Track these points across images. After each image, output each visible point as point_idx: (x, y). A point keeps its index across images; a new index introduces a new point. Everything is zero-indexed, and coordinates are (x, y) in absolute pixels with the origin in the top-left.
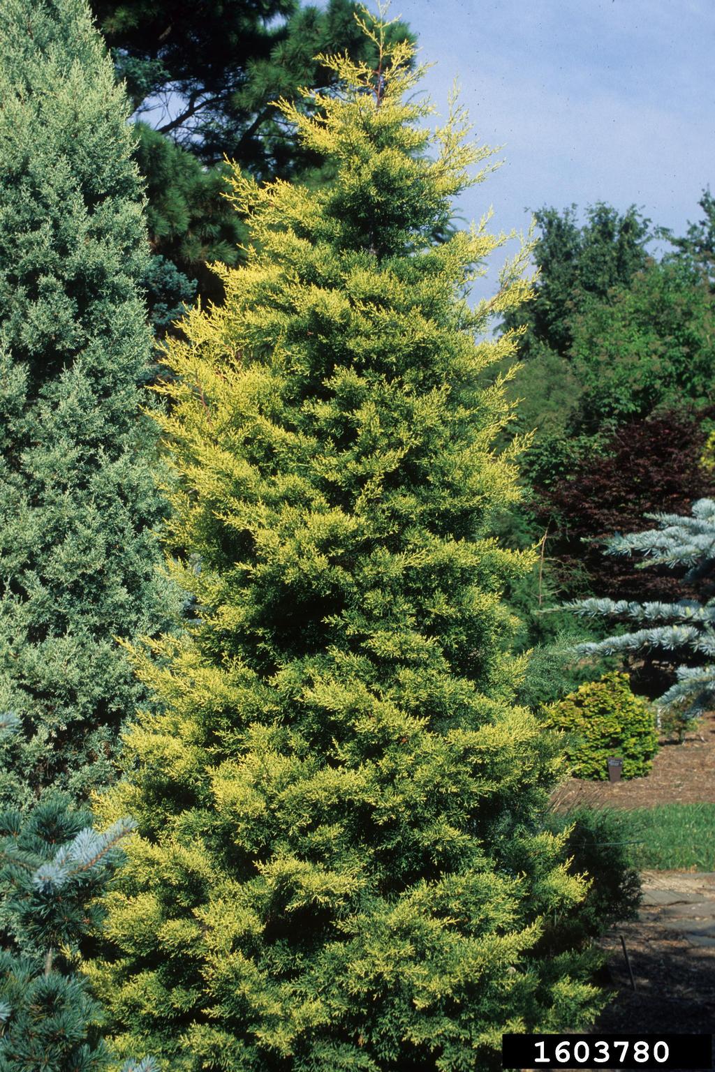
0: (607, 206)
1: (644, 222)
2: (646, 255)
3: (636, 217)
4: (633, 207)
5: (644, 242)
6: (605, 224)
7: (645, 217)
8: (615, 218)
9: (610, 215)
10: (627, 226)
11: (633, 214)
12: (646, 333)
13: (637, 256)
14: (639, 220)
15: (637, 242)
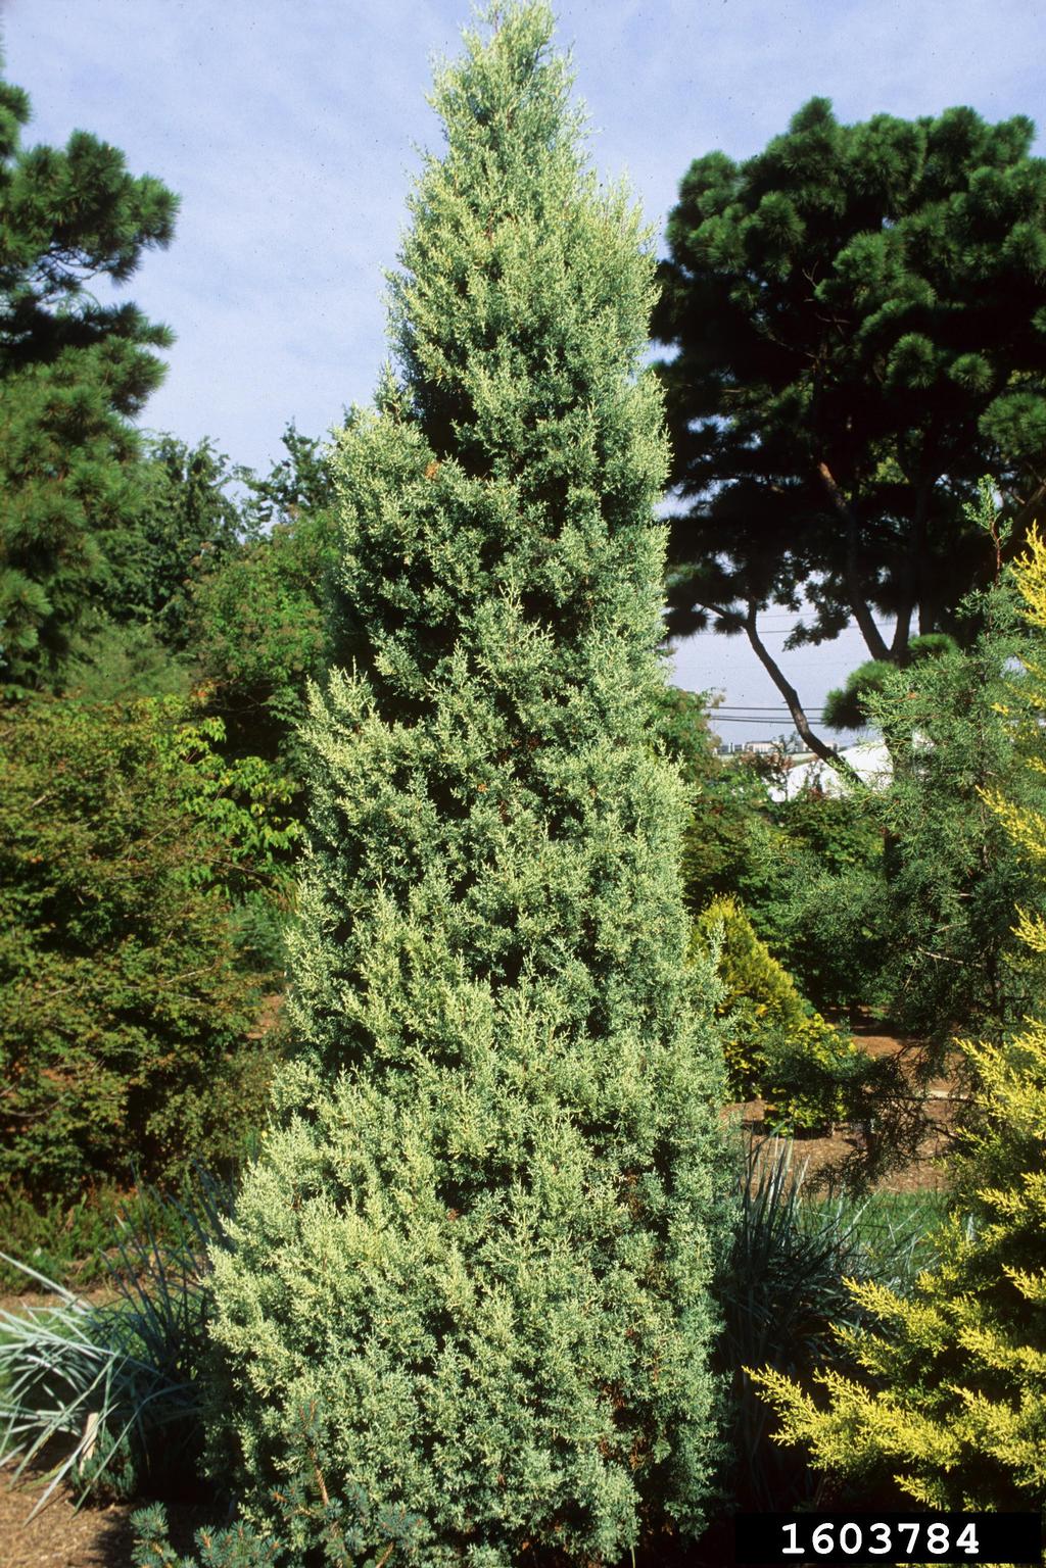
0: (173, 437)
1: (220, 459)
2: (224, 501)
3: (209, 453)
4: (206, 439)
5: (221, 484)
6: (171, 461)
7: (221, 452)
8: (183, 452)
9: (178, 449)
10: (199, 464)
11: (207, 447)
12: (296, 600)
13: (212, 501)
14: (214, 457)
15: (212, 484)
